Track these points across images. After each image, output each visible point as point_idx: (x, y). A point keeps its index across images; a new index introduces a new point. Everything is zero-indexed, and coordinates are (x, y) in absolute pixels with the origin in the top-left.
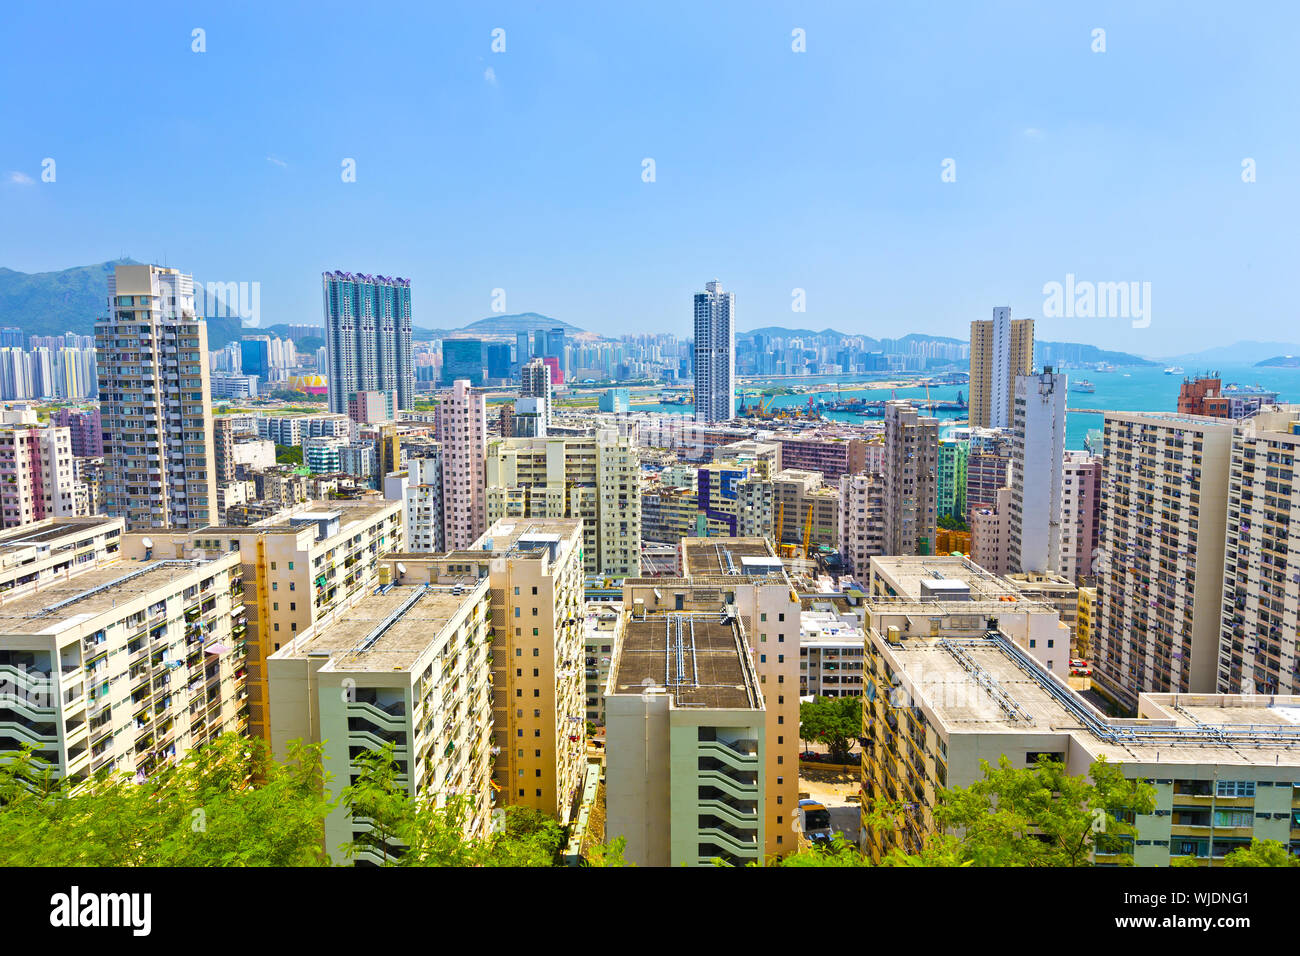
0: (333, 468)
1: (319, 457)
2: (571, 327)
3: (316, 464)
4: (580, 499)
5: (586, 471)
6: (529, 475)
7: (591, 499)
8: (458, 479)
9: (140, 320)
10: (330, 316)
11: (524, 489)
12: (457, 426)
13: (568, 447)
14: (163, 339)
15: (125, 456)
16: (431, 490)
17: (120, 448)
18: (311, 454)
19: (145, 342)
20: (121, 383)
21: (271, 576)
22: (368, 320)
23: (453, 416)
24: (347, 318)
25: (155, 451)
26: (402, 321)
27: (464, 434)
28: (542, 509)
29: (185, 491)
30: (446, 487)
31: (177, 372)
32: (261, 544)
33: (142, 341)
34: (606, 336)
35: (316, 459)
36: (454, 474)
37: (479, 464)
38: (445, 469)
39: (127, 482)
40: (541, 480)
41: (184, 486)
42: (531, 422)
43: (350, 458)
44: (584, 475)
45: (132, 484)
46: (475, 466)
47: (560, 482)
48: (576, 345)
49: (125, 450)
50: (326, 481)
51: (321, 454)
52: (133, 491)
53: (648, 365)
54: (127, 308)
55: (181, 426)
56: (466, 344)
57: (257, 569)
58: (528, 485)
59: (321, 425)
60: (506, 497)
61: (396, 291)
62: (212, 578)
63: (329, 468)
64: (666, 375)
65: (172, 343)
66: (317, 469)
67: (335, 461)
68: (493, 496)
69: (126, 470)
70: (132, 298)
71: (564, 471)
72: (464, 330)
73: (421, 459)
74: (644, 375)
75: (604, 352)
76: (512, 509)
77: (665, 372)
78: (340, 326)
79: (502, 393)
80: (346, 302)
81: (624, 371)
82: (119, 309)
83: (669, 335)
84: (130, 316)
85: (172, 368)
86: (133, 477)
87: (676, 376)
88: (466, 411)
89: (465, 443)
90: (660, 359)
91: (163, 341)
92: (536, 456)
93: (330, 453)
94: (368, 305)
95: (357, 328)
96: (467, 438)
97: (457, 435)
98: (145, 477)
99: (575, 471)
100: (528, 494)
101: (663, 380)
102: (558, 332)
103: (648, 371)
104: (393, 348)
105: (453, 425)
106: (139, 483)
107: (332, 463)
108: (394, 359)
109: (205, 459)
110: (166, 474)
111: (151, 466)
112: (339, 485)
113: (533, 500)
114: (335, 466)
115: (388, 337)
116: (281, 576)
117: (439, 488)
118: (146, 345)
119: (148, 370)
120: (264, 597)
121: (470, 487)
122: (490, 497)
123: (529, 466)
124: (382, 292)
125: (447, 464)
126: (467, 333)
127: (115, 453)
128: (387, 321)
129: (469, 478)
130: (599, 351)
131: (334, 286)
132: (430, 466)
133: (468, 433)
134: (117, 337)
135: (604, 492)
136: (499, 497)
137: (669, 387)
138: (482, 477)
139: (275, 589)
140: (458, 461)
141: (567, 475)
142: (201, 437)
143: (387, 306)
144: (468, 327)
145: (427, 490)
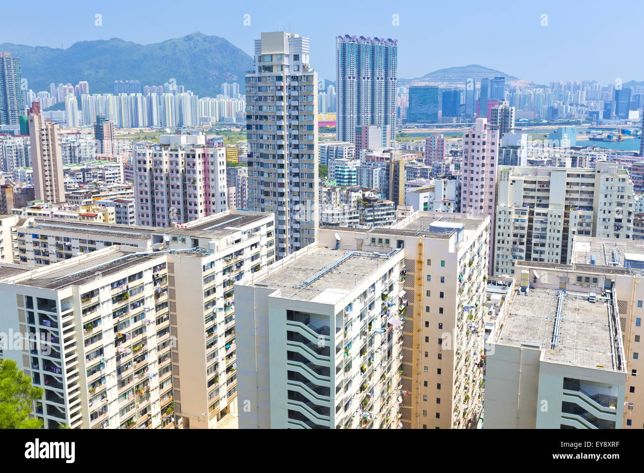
0: (352, 182)
1: (342, 173)
2: (508, 76)
3: (340, 178)
4: (578, 220)
5: (584, 196)
6: (533, 197)
7: (588, 221)
8: (474, 197)
9: (276, 72)
10: (341, 69)
11: (528, 208)
12: (476, 154)
13: (569, 175)
14: (290, 86)
15: (262, 169)
16: (452, 204)
17: (258, 163)
18: (336, 171)
19: (279, 88)
20: (261, 117)
21: (426, 270)
22: (366, 72)
23: (473, 147)
24: (352, 71)
25: (282, 166)
26: (390, 72)
27: (481, 162)
28: (544, 226)
29: (299, 196)
30: (463, 202)
31: (298, 110)
32: (420, 245)
33: (277, 87)
34: (537, 83)
35: (340, 175)
36: (471, 193)
37: (491, 186)
38: (463, 188)
39: (263, 187)
40: (544, 202)
41: (299, 192)
42: (515, 153)
43: (365, 175)
44: (581, 200)
45: (267, 189)
46: (488, 187)
47: (560, 205)
48: (513, 91)
49: (262, 165)
50: (355, 192)
51: (344, 171)
52: (267, 194)
53: (574, 108)
54: (267, 63)
55: (298, 149)
56: (426, 89)
57: (416, 264)
58: (532, 205)
59: (335, 149)
60: (513, 213)
61: (387, 49)
62: (392, 268)
63: (349, 182)
64: (592, 116)
65: (295, 88)
66: (340, 182)
67: (353, 177)
68: (503, 213)
69: (262, 178)
70: (272, 55)
71: (565, 195)
72: (422, 79)
73: (446, 180)
74: (571, 116)
75: (537, 96)
76: (517, 224)
77: (591, 114)
78: (347, 77)
79: (453, 129)
80: (352, 58)
81: (553, 112)
82: (262, 64)
83: (594, 81)
84: (269, 69)
85: (294, 106)
86: (267, 184)
87: (601, 117)
88: (484, 143)
89: (481, 169)
90: (585, 102)
91: (289, 87)
92: (540, 182)
93: (350, 171)
94: (366, 60)
95: (359, 78)
96: (483, 165)
97: (476, 162)
98: (275, 184)
99: (574, 196)
100: (532, 213)
101: (589, 120)
102: (500, 80)
103: (574, 112)
104: (383, 93)
105: (473, 154)
106: (270, 189)
107: (351, 179)
108: (383, 101)
109: (313, 174)
110: (288, 183)
111: (279, 177)
112: (363, 195)
113: (535, 218)
114: (353, 181)
115: (380, 84)
116: (435, 270)
117: (457, 203)
118: (279, 90)
119: (279, 108)
120: (420, 285)
121: (483, 204)
122: (500, 213)
123: (534, 190)
124: (377, 50)
125: (465, 185)
126: (424, 81)
127: (255, 166)
128: (380, 72)
129: (483, 197)
130: (533, 96)
131: (344, 46)
132: (452, 185)
133: (485, 161)
134: (260, 84)
135: (601, 216)
136: (508, 213)
137: (595, 126)
138: (493, 197)
139: (429, 280)
140: (475, 183)
141: (566, 199)
142: (311, 156)
143: (380, 60)
144: (425, 77)
145: (449, 204)
